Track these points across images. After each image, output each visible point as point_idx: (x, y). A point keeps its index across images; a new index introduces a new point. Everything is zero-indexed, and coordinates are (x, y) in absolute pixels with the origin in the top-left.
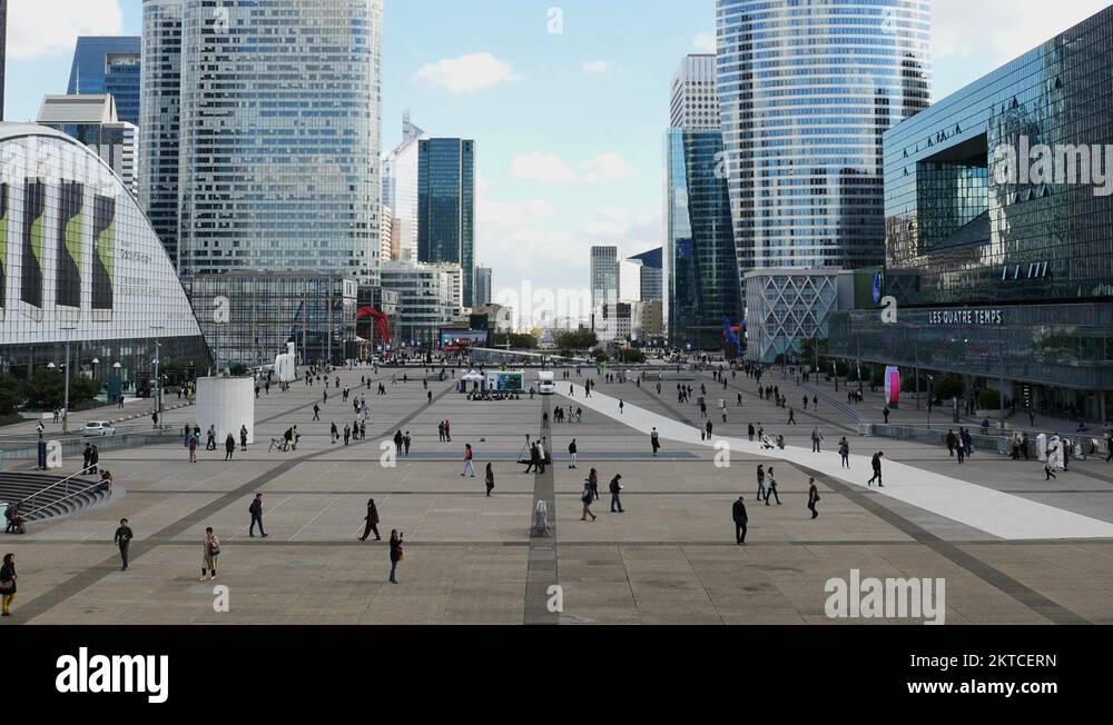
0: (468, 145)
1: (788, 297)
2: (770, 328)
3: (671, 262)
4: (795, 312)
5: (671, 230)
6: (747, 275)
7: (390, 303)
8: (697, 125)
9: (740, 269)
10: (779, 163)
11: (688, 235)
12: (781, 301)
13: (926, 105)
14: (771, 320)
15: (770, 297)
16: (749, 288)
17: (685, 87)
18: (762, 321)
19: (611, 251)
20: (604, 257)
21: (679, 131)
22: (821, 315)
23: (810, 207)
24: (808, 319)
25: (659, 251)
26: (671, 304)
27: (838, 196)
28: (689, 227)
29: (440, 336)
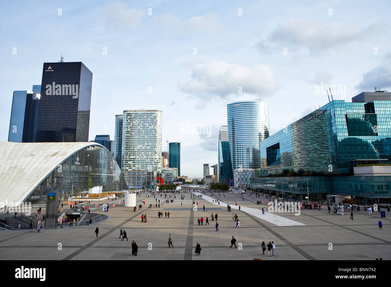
0: (179, 144)
1: (242, 175)
2: (239, 181)
3: (219, 167)
4: (244, 178)
5: (219, 161)
6: (234, 170)
7: (163, 176)
8: (224, 140)
9: (233, 169)
10: (240, 147)
11: (223, 162)
12: (241, 176)
13: (269, 136)
14: (239, 179)
15: (239, 175)
16: (234, 173)
17: (222, 132)
18: (237, 180)
19: (207, 165)
20: (206, 166)
21: (220, 141)
22: (249, 178)
23: (247, 158)
24: (246, 179)
25: (217, 165)
26: (219, 176)
27: (252, 156)
28: (223, 160)
29: (173, 182)
